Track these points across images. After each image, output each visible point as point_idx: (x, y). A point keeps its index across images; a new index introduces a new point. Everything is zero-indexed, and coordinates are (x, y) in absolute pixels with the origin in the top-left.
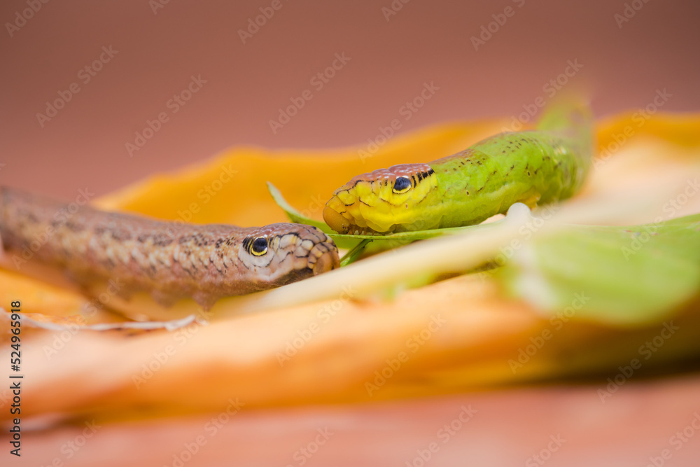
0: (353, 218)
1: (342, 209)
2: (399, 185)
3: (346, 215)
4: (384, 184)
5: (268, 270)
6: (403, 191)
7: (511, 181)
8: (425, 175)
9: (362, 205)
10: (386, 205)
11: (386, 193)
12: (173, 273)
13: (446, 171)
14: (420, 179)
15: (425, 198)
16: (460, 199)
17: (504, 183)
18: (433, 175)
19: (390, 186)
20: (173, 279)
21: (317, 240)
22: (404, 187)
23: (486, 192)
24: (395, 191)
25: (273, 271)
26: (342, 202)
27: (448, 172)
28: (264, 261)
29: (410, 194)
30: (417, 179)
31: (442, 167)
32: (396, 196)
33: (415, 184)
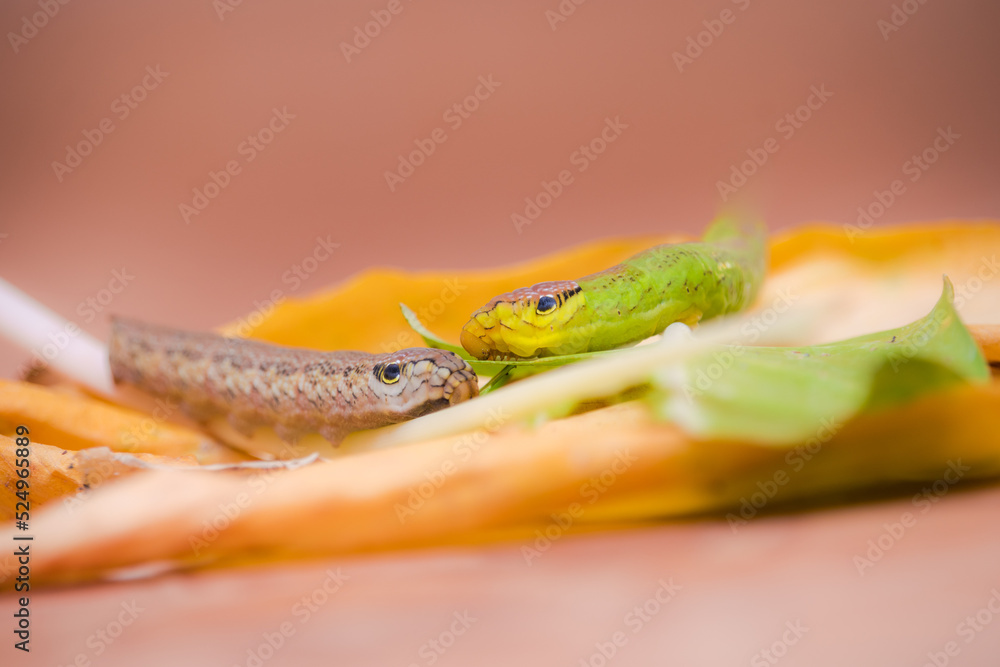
0: (494, 343)
1: (481, 333)
2: (544, 305)
3: (485, 340)
4: (526, 305)
5: (401, 399)
6: (547, 312)
7: (668, 299)
8: (572, 293)
9: (503, 328)
10: (530, 327)
11: (529, 313)
12: (298, 405)
13: (595, 288)
14: (566, 298)
15: (572, 318)
16: (610, 319)
17: (660, 301)
18: (581, 293)
19: (533, 306)
20: (297, 411)
21: (454, 368)
22: (549, 308)
23: (640, 311)
24: (538, 312)
25: (406, 401)
26: (481, 325)
27: (598, 290)
28: (395, 390)
29: (555, 315)
30: (562, 298)
31: (590, 284)
32: (540, 318)
33: (561, 304)
